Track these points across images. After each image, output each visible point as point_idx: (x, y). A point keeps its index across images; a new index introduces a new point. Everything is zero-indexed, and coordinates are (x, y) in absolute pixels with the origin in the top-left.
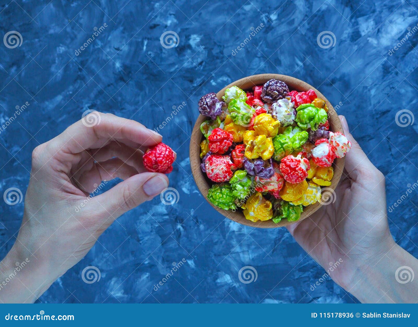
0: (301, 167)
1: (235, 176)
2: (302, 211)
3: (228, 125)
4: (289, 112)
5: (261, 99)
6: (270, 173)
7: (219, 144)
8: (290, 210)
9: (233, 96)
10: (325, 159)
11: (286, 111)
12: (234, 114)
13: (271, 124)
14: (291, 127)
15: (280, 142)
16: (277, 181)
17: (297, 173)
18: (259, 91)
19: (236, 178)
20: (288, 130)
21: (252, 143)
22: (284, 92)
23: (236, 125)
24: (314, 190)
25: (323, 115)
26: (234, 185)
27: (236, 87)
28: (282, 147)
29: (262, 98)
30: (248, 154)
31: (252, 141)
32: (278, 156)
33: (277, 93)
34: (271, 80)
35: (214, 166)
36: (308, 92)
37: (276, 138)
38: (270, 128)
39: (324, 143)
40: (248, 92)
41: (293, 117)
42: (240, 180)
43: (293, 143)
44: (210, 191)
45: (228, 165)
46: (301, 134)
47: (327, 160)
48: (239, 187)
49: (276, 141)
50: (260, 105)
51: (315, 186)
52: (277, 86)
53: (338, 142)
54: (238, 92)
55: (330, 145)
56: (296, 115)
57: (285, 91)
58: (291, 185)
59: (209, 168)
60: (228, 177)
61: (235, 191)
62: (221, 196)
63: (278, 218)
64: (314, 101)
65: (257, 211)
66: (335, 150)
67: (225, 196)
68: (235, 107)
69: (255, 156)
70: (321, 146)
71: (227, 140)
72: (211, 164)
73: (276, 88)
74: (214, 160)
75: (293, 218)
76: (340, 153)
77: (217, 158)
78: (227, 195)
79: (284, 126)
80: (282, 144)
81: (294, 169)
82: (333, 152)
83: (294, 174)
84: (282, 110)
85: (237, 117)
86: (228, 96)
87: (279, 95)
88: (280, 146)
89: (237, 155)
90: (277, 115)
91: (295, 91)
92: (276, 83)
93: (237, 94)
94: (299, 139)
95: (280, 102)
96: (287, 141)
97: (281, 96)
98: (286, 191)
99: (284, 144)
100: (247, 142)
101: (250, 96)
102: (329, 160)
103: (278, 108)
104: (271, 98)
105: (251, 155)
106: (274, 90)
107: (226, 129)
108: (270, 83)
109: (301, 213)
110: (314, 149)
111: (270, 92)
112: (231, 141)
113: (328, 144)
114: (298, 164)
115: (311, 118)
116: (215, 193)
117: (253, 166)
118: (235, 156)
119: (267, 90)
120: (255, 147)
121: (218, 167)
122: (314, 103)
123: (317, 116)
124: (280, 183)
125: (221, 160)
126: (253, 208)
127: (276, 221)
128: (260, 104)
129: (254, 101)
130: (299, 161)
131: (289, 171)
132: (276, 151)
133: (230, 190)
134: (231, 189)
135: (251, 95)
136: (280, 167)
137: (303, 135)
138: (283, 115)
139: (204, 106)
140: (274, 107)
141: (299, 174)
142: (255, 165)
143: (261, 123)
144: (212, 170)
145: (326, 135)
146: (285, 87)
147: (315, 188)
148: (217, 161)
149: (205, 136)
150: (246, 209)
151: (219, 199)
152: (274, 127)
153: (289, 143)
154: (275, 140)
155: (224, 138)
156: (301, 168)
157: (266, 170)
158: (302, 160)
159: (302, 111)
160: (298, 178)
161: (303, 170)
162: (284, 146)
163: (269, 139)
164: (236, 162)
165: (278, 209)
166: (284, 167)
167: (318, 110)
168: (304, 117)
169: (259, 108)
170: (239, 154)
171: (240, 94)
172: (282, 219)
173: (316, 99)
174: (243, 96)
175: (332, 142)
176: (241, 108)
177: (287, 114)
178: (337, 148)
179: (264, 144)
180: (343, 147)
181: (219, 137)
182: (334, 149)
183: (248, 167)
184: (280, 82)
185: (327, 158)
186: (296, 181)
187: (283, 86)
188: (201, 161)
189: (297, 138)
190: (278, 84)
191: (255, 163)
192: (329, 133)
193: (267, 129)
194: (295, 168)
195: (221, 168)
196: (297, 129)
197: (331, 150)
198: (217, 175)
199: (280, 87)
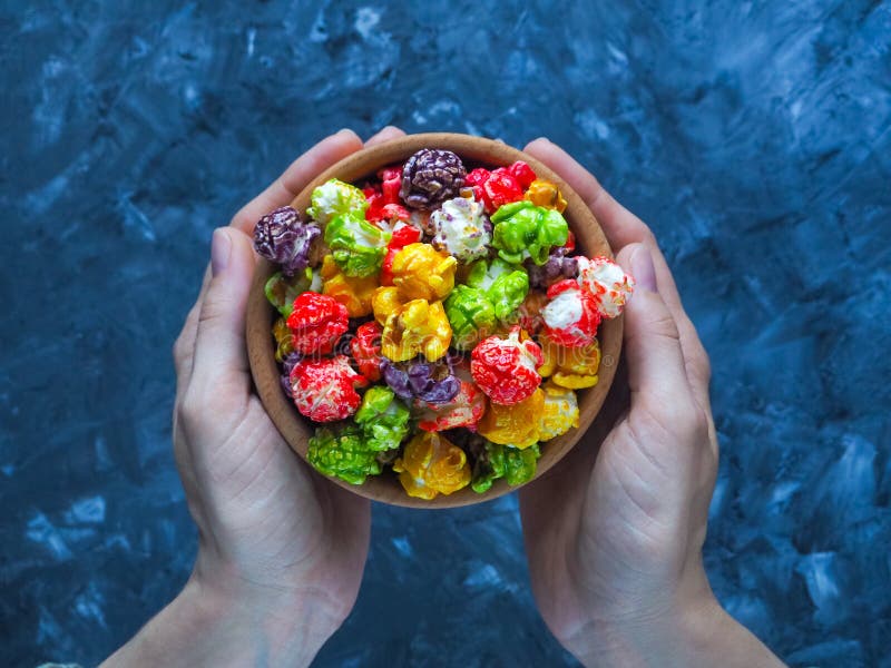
0: (523, 364)
1: (367, 405)
2: (538, 455)
3: (332, 281)
4: (474, 229)
5: (401, 203)
6: (449, 391)
7: (315, 334)
8: (511, 461)
9: (333, 207)
10: (574, 330)
11: (466, 229)
12: (341, 255)
13: (435, 270)
14: (483, 263)
15: (463, 309)
16: (470, 401)
17: (515, 381)
18: (393, 181)
19: (371, 411)
20: (478, 272)
21: (396, 321)
22: (454, 178)
23: (351, 279)
24: (561, 403)
25: (556, 226)
26: (368, 426)
27: (337, 181)
28: (470, 320)
29: (402, 199)
30: (390, 352)
31: (394, 316)
32: (463, 343)
33: (438, 184)
34: (420, 153)
35: (312, 389)
36: (512, 168)
37: (452, 299)
38: (435, 280)
39: (568, 291)
40: (367, 184)
41: (485, 239)
42: (379, 414)
43: (494, 303)
44: (312, 445)
45: (346, 382)
46: (510, 282)
47: (581, 332)
48: (379, 430)
49: (453, 306)
50: (401, 218)
51: (561, 394)
52: (436, 167)
53: (601, 283)
54: (344, 194)
55: (584, 292)
56: (491, 232)
57: (456, 176)
58: (504, 408)
59: (300, 396)
60: (350, 409)
61: (373, 441)
62: (341, 457)
63: (484, 481)
64: (529, 192)
65: (433, 477)
66: (597, 303)
67: (349, 455)
68: (340, 236)
69: (407, 355)
70: (563, 299)
71: (336, 322)
72: (304, 385)
73: (434, 173)
74: (310, 375)
75: (519, 476)
76: (609, 307)
77: (316, 367)
78: (354, 453)
79: (468, 263)
80: (469, 314)
81: (507, 375)
82: (594, 311)
83: (507, 385)
84: (455, 229)
85: (350, 261)
86: (320, 209)
87: (443, 190)
88: (465, 319)
89: (364, 352)
90: (444, 242)
91: (482, 170)
92: (433, 160)
93: (340, 199)
94: (507, 293)
95: (449, 207)
96: (479, 302)
97: (449, 191)
98: (495, 422)
99: (473, 311)
100: (384, 318)
101: (373, 196)
102: (586, 332)
103: (445, 224)
104: (425, 200)
105: (399, 354)
106: (432, 180)
107: (327, 290)
108: (419, 163)
109: (538, 460)
110: (548, 307)
111: (420, 185)
112: (344, 323)
113: (579, 293)
114: (514, 360)
115: (530, 238)
116: (326, 451)
117: (406, 378)
118: (360, 355)
119: (412, 179)
120: (406, 333)
121: (323, 389)
122: (532, 197)
123: (543, 231)
124: (478, 405)
125: (328, 370)
126: (421, 472)
127: (481, 488)
128: (401, 215)
129: (386, 211)
130: (516, 351)
131: (496, 381)
132: (454, 330)
133: (361, 440)
134: (363, 435)
135: (377, 192)
136: (473, 371)
137: (515, 284)
138: (462, 240)
139: (265, 244)
140: (437, 221)
141: (521, 384)
142: (411, 376)
143: (410, 272)
144: (310, 400)
145: (571, 269)
146: (456, 165)
147: (562, 398)
148: (318, 376)
149: (280, 310)
150: (406, 471)
151: (337, 464)
152: (442, 275)
153: (485, 308)
154: (450, 303)
155: (328, 319)
156: (521, 368)
157: (439, 386)
158: (522, 347)
159: (504, 223)
160: (518, 393)
161: (528, 371)
162: (474, 318)
163: (437, 307)
164: (364, 370)
165: (482, 458)
166: (481, 370)
167: (543, 214)
168: (511, 237)
169: (400, 226)
170: (367, 349)
171: (350, 199)
172: (495, 481)
173: (534, 185)
174: (357, 200)
175: (587, 284)
176: (357, 237)
177: (468, 235)
178: (602, 297)
179: (425, 322)
180: (614, 294)
181: (312, 320)
182: (593, 300)
183: (395, 382)
184: (442, 153)
185: (580, 328)
186: (514, 399)
187: (449, 165)
188: (281, 369)
189: (501, 290)
190: (438, 163)
191: (410, 369)
192: (576, 262)
193: (426, 283)
194: (509, 370)
195: (330, 392)
196: (497, 267)
197: (586, 308)
198: (322, 408)
199: (442, 168)
